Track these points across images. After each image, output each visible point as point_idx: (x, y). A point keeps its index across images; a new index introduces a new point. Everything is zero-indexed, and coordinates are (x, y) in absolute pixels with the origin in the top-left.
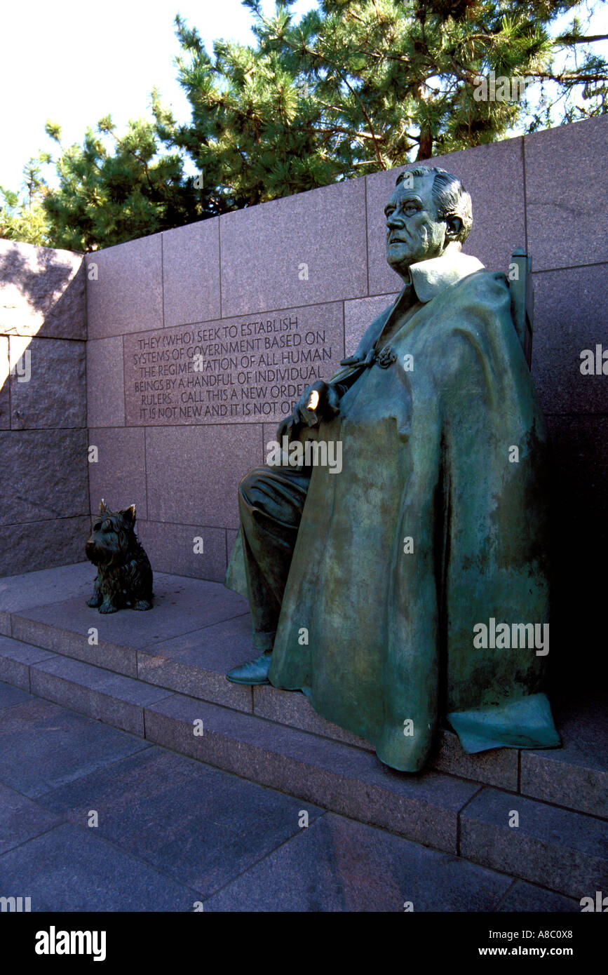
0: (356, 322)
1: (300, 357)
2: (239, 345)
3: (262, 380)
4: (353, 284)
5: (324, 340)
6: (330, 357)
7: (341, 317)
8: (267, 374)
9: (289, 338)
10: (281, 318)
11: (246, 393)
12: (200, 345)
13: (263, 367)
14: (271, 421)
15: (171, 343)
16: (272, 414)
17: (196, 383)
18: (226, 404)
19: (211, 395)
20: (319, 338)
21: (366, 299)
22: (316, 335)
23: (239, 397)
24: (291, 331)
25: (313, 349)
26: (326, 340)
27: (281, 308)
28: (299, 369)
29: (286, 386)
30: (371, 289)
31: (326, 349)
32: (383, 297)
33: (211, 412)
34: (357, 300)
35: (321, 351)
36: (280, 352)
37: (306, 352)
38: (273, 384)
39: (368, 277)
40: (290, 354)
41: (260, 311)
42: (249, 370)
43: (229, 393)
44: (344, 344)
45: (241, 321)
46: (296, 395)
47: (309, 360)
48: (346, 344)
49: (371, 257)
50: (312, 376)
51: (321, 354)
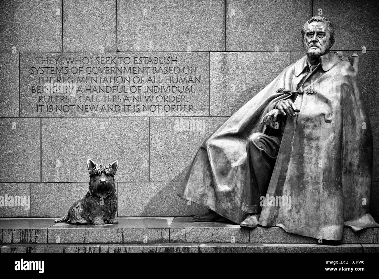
0: (217, 64)
1: (179, 80)
2: (132, 69)
3: (149, 91)
4: (216, 43)
5: (195, 72)
6: (199, 82)
7: (208, 60)
8: (153, 88)
9: (171, 69)
10: (165, 56)
11: (137, 98)
12: (98, 66)
13: (151, 84)
14: (156, 115)
15: (70, 62)
16: (157, 112)
17: (94, 90)
18: (119, 104)
19: (107, 98)
20: (193, 71)
21: (224, 53)
22: (190, 69)
23: (131, 101)
24: (172, 65)
25: (188, 76)
26: (197, 72)
27: (165, 51)
28: (177, 87)
29: (168, 96)
30: (227, 47)
31: (197, 77)
32: (234, 53)
33: (107, 109)
34: (218, 53)
35: (193, 78)
36: (164, 76)
37: (183, 77)
38: (158, 94)
39: (225, 41)
40: (172, 78)
41: (149, 51)
42: (139, 85)
43: (122, 98)
44: (209, 75)
45: (134, 55)
46: (175, 101)
47: (185, 82)
48: (210, 75)
49: (227, 31)
50: (187, 92)
51: (194, 80)
